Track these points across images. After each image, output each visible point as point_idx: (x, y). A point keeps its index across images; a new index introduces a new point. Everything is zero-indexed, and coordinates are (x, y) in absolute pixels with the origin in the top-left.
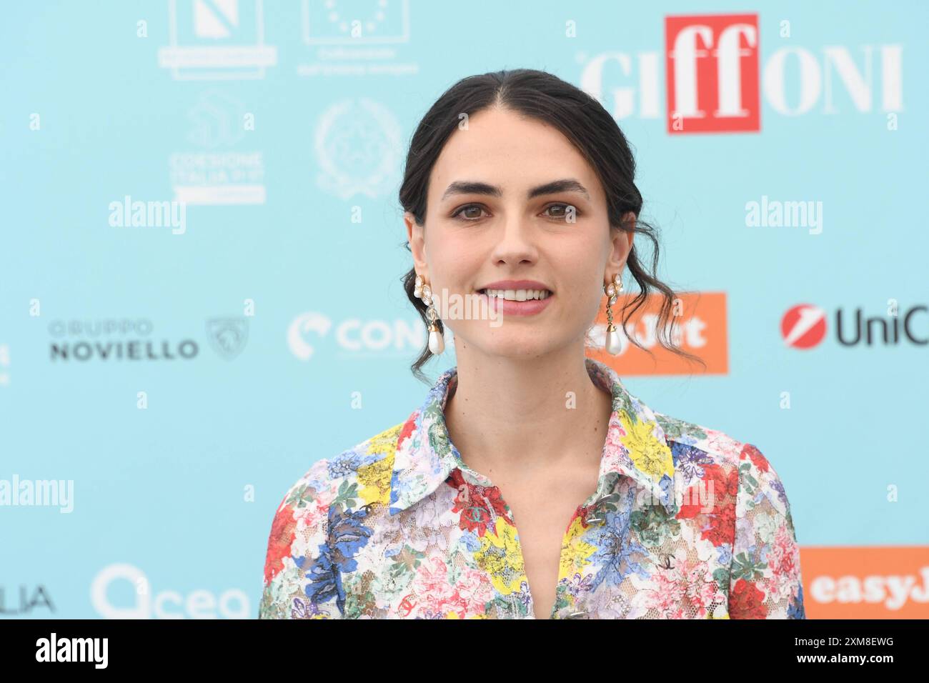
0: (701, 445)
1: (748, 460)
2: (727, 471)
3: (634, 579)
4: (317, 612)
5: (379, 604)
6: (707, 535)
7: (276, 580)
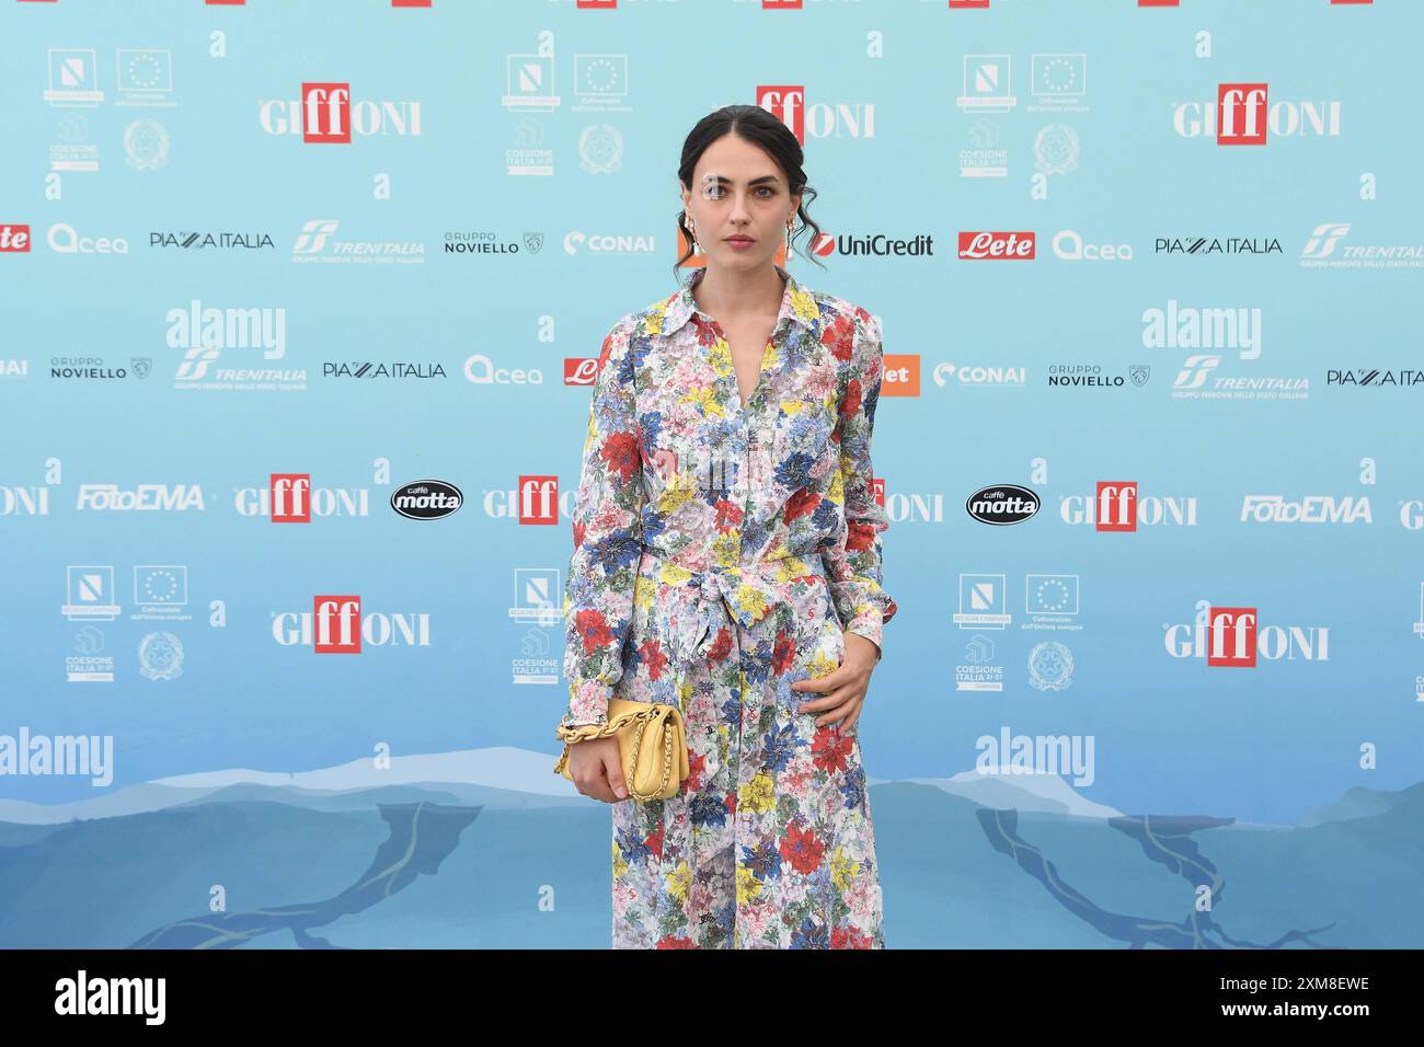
0: (834, 305)
1: (859, 317)
2: (848, 321)
3: (798, 370)
4: (623, 388)
5: (655, 384)
6: (835, 353)
7: (602, 373)
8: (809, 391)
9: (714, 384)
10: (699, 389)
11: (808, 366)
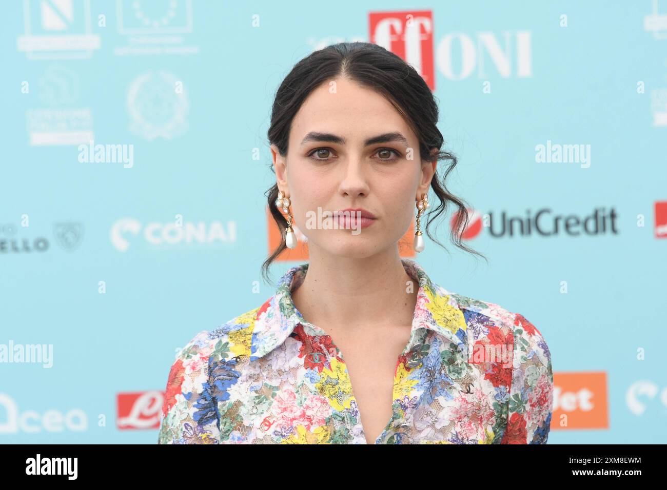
0: (484, 312)
1: (520, 327)
2: (505, 332)
3: (441, 399)
4: (203, 432)
5: (246, 423)
6: (489, 377)
7: (171, 412)
8: (458, 429)
9: (328, 421)
10: (308, 428)
11: (455, 394)
